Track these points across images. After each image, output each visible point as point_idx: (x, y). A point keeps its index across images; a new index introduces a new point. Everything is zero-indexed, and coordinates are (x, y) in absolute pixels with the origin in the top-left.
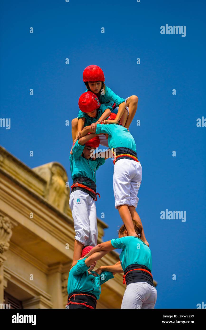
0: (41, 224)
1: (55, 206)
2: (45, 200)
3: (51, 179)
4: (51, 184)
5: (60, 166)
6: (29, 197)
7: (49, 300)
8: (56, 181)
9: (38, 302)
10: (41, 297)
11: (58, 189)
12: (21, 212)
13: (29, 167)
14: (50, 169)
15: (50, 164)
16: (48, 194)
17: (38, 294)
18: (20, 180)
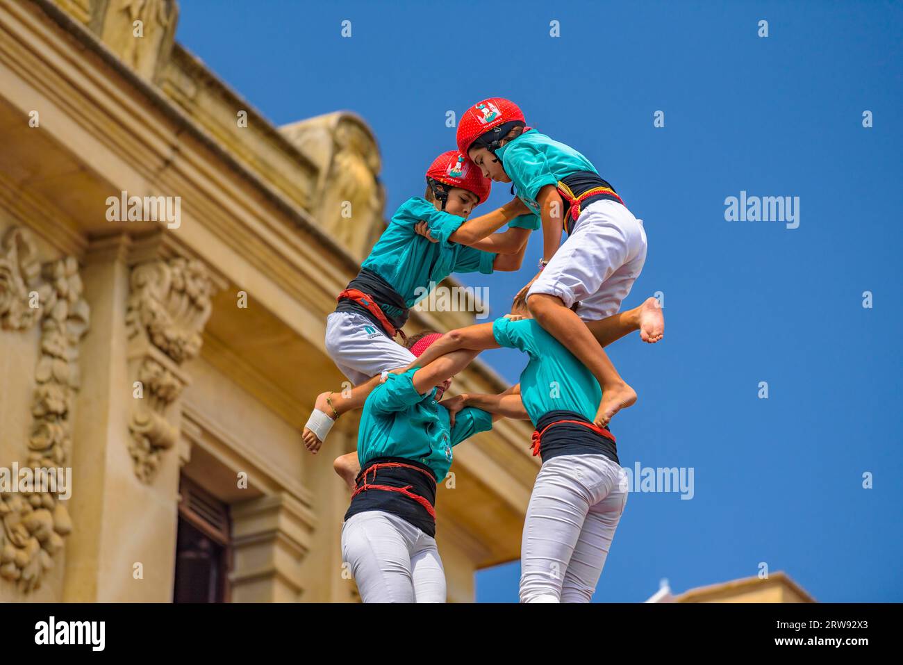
0: (296, 289)
1: (339, 240)
2: (312, 220)
3: (333, 163)
4: (332, 176)
5: (361, 127)
6: (268, 209)
7: (307, 506)
8: (348, 168)
9: (276, 509)
10: (286, 496)
11: (350, 191)
12: (240, 250)
13: (271, 122)
14: (332, 133)
15: (332, 118)
16: (321, 204)
17: (277, 487)
18: (243, 156)
